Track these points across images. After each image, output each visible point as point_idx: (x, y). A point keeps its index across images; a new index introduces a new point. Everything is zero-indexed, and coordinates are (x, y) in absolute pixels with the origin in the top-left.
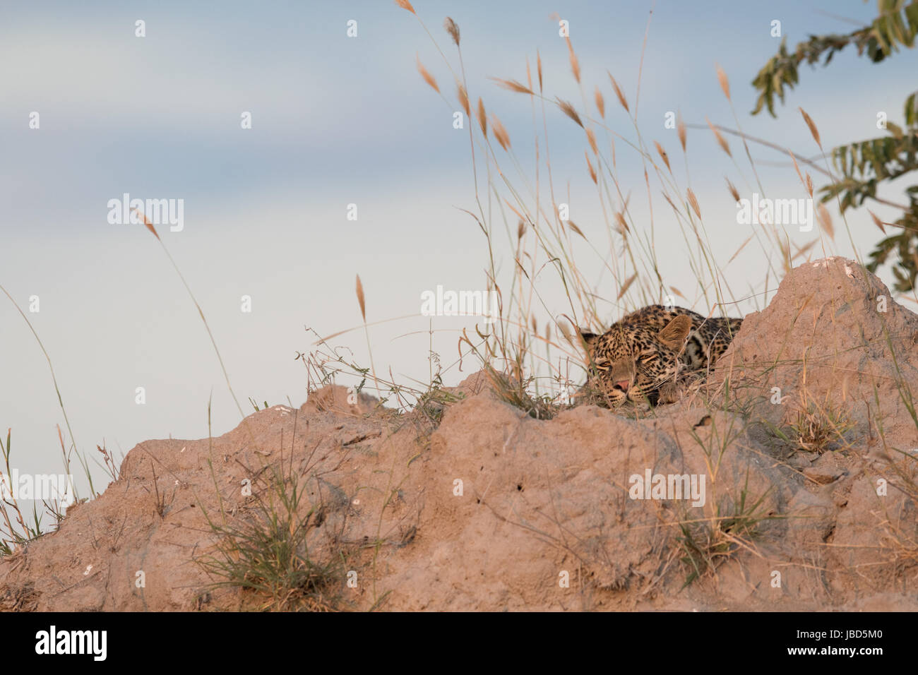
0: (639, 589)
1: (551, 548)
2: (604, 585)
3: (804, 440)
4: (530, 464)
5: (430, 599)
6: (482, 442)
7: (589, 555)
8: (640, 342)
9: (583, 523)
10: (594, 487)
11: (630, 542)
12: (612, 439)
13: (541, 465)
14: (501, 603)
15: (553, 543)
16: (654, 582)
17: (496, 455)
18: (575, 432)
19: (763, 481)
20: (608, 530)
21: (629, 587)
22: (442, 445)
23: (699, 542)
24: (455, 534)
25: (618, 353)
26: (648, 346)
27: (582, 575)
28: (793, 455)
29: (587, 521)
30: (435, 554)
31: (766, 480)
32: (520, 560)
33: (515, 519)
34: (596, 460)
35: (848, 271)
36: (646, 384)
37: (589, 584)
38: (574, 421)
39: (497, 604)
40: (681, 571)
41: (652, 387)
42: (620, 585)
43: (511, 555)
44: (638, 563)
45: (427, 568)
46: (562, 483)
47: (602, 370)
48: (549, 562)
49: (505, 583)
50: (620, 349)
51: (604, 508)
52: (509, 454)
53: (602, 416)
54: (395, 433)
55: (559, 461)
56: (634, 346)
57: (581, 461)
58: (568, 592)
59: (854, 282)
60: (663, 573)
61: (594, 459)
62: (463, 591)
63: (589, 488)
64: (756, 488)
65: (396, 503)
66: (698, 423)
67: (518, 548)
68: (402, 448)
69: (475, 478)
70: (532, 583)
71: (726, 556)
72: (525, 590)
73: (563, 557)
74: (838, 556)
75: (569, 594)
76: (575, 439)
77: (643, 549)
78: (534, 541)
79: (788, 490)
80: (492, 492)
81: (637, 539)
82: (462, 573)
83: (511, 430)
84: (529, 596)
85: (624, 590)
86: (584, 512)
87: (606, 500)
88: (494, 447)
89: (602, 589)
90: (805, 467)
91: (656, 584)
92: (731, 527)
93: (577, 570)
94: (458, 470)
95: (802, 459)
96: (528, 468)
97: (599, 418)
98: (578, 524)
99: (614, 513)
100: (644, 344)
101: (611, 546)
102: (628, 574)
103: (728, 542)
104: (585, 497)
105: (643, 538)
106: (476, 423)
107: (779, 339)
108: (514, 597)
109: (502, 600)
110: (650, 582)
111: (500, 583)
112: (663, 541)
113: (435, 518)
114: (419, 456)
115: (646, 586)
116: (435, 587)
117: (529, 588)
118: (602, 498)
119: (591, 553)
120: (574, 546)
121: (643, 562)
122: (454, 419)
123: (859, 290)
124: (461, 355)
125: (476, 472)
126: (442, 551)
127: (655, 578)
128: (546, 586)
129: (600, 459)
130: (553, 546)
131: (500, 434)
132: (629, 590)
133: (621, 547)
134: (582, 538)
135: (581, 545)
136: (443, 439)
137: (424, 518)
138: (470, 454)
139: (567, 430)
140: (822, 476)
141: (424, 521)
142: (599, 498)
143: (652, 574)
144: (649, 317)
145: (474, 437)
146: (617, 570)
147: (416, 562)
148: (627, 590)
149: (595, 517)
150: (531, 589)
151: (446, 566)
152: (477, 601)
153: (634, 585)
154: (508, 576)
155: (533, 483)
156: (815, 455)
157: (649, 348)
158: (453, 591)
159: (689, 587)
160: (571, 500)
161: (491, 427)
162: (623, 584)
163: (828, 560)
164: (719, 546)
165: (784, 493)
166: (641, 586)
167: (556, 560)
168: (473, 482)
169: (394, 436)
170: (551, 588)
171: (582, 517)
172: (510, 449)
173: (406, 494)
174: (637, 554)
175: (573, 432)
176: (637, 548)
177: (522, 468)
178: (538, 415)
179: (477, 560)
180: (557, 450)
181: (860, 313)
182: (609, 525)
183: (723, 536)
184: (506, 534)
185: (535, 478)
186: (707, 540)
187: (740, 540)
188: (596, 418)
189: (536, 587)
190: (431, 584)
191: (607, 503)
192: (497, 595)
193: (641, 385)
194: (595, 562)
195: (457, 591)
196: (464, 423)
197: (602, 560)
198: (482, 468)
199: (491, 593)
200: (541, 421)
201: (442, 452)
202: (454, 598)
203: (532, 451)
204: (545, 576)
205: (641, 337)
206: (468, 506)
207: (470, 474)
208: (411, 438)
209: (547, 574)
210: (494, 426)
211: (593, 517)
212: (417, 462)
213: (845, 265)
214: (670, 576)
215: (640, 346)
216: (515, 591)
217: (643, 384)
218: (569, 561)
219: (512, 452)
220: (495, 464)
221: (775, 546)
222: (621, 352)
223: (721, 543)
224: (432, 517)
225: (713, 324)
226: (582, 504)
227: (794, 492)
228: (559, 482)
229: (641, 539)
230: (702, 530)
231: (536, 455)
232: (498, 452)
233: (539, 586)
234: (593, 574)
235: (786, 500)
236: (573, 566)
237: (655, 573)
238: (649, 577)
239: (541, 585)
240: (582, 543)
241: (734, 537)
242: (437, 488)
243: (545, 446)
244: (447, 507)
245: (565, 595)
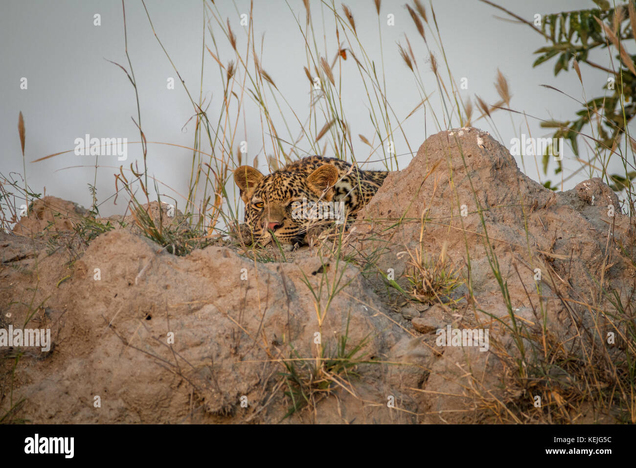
0: (244, 416)
1: (167, 373)
2: (212, 410)
3: (417, 291)
4: (160, 295)
5: (57, 410)
6: (118, 271)
7: (202, 382)
8: (292, 189)
9: (199, 353)
10: (215, 321)
11: (241, 373)
12: (236, 278)
13: (169, 297)
14: (120, 419)
15: (171, 368)
16: (257, 411)
17: (130, 284)
18: (205, 270)
19: (369, 327)
20: (222, 360)
21: (235, 413)
22: (84, 271)
23: (303, 378)
24: (87, 352)
25: (271, 197)
26: (299, 194)
27: (194, 399)
28: (406, 305)
29: (203, 351)
30: (68, 368)
31: (371, 326)
32: (140, 382)
33: (139, 345)
34: (220, 296)
35: (480, 142)
36: (292, 228)
37: (199, 408)
38: (204, 260)
39: (115, 419)
40: (285, 402)
41: (296, 232)
42: (227, 411)
43: (132, 376)
44: (245, 392)
45: (59, 381)
46: (187, 315)
47: (256, 210)
48: (165, 385)
49: (124, 401)
50: (274, 193)
51: (221, 340)
52: (141, 285)
53: (230, 257)
54: (50, 255)
55: (186, 294)
56: (286, 192)
57: (206, 296)
58: (181, 413)
59: (483, 152)
60: (267, 404)
61: (218, 295)
62: (87, 405)
63: (210, 321)
64: (361, 333)
65: (42, 319)
66: (317, 270)
67: (139, 371)
68: (55, 269)
69: (109, 304)
70: (148, 403)
71: (326, 393)
72: (142, 409)
73: (179, 382)
74: (428, 401)
75: (181, 416)
76: (204, 275)
77: (252, 380)
78: (154, 365)
79: (393, 338)
80: (122, 318)
81: (247, 371)
82: (88, 388)
83: (146, 263)
84: (145, 415)
85: (230, 416)
86: (202, 343)
87: (223, 334)
88: (129, 277)
89: (210, 414)
90: (414, 316)
91: (259, 413)
92: (333, 367)
93: (190, 395)
94: (95, 296)
95: (412, 309)
96: (157, 298)
97: (227, 259)
98: (194, 354)
99: (229, 346)
100: (296, 191)
101: (224, 375)
102: (235, 402)
103: (329, 380)
104: (205, 329)
105: (253, 370)
106: (115, 254)
107: (411, 198)
108: (131, 414)
109: (120, 416)
110: (255, 411)
111: (120, 400)
112: (271, 375)
113: (72, 336)
114: (69, 278)
115: (250, 414)
116: (63, 399)
117: (146, 407)
118: (220, 331)
119: (204, 380)
120: (189, 372)
121: (250, 392)
122: (97, 249)
123: (487, 159)
124: (117, 189)
125: (111, 299)
126: (75, 367)
127: (259, 408)
128: (161, 407)
129: (224, 296)
130: (171, 372)
131: (136, 265)
132: (235, 417)
133: (233, 376)
134: (196, 366)
135: (195, 372)
136: (85, 266)
137: (63, 336)
138: (107, 282)
139: (197, 267)
140: (426, 326)
141: (62, 338)
142: (217, 331)
143: (257, 403)
144: (308, 166)
145: (112, 267)
146: (225, 398)
147: (52, 374)
148: (233, 416)
149: (211, 348)
150: (147, 409)
151: (75, 382)
152: (98, 415)
153: (239, 412)
154: (127, 394)
155: (161, 313)
156: (426, 307)
157: (299, 196)
158: (79, 404)
159: (290, 418)
160: (191, 331)
161: (129, 259)
162: (229, 410)
163: (420, 403)
164: (321, 383)
165: (388, 339)
166: (246, 414)
167: (172, 384)
168: (107, 307)
169: (48, 258)
170: (164, 409)
171: (199, 348)
172: (143, 280)
173: (53, 312)
174: (246, 385)
175: (203, 269)
176: (247, 379)
177: (151, 298)
178: (174, 251)
179: (102, 378)
180: (186, 284)
181: (486, 181)
182: (223, 356)
183: (325, 375)
184: (130, 357)
185: (163, 308)
186: (310, 377)
187: (338, 380)
188: (223, 258)
189: (151, 407)
190: (60, 396)
191: (224, 336)
192: (117, 411)
193: (286, 229)
194: (207, 389)
195: (83, 404)
196: (105, 254)
197: (213, 388)
198: (116, 295)
199: (111, 409)
200: (176, 257)
201: (83, 277)
202: (79, 410)
203: (162, 283)
204: (161, 398)
205: (295, 184)
206: (101, 329)
207: (105, 299)
208: (64, 261)
209: (163, 396)
210: (131, 258)
211: (209, 348)
212: (66, 284)
213: (478, 136)
214: (275, 406)
215: (291, 192)
216: (133, 409)
217: (288, 228)
218: (183, 386)
219: (145, 283)
220: (128, 293)
221: (373, 387)
222: (274, 196)
223: (323, 380)
224: (69, 336)
225: (371, 176)
226: (201, 336)
227: (398, 339)
228: (184, 314)
229: (251, 371)
230: (306, 367)
231: (166, 287)
232: (132, 282)
233: (154, 406)
234: (203, 400)
235: (389, 346)
236: (187, 391)
237: (260, 403)
238: (254, 406)
239: (156, 406)
240: (196, 371)
241: (334, 376)
242: (75, 310)
243: (175, 280)
244: (82, 328)
245: (178, 416)
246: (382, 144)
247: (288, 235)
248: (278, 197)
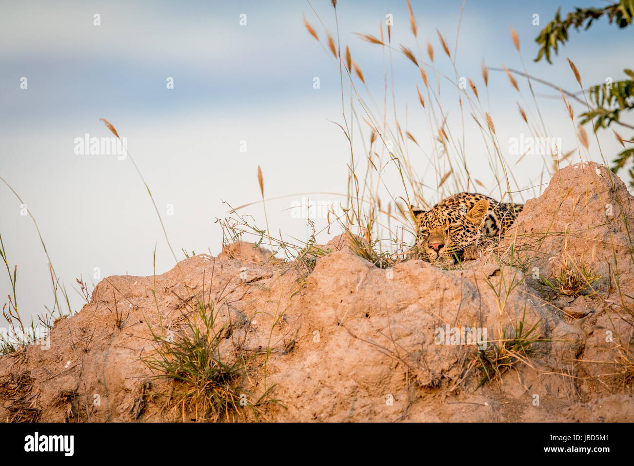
0: (447, 387)
1: (387, 357)
2: (424, 384)
3: (564, 287)
4: (375, 299)
5: (303, 391)
6: (342, 283)
7: (414, 363)
8: (450, 217)
9: (410, 341)
10: (419, 316)
11: (442, 355)
12: (432, 283)
13: (382, 300)
14: (353, 394)
15: (390, 354)
16: (458, 383)
17: (351, 292)
18: (407, 278)
19: (536, 315)
20: (428, 346)
21: (441, 386)
22: (314, 284)
23: (490, 356)
24: (322, 346)
25: (434, 224)
26: (456, 220)
27: (409, 377)
28: (556, 298)
29: (413, 339)
30: (308, 359)
31: (537, 314)
32: (366, 365)
33: (363, 337)
34: (420, 298)
35: (598, 172)
37: (413, 383)
38: (406, 271)
39: (349, 395)
40: (477, 376)
42: (435, 384)
43: (360, 361)
44: (447, 369)
45: (302, 369)
46: (397, 313)
48: (386, 367)
49: (355, 381)
50: (436, 221)
51: (425, 331)
52: (360, 292)
53: (425, 267)
54: (282, 275)
55: (395, 298)
56: (445, 220)
57: (410, 298)
58: (399, 388)
59: (602, 180)
60: (464, 377)
61: (419, 297)
62: (326, 386)
63: (415, 316)
64: (531, 320)
65: (282, 323)
66: (492, 274)
67: (365, 357)
68: (287, 286)
69: (337, 308)
70: (374, 382)
71: (509, 366)
72: (369, 386)
73: (396, 364)
74: (585, 369)
75: (399, 390)
76: (407, 283)
77: (452, 360)
78: (376, 352)
79: (553, 323)
80: (348, 318)
81: (448, 353)
82: (326, 373)
83: (362, 276)
84: (371, 391)
85: (438, 388)
86: (411, 333)
87: (427, 326)
88: (350, 287)
89: (422, 387)
90: (565, 306)
92: (513, 346)
93: (405, 373)
94: (325, 302)
95: (562, 301)
96: (373, 302)
97: (424, 269)
98: (407, 342)
99: (432, 335)
100: (453, 219)
101: (429, 357)
102: (440, 377)
103: (510, 357)
104: (412, 323)
105: (451, 352)
106: (338, 270)
107: (549, 218)
108: (361, 390)
109: (353, 393)
110: (456, 383)
111: (352, 381)
112: (465, 354)
113: (308, 335)
114: (298, 292)
115: (453, 386)
116: (307, 382)
117: (372, 385)
118: (423, 324)
120: (404, 356)
121: (451, 369)
122: (323, 267)
123: (605, 185)
124: (329, 223)
125: (337, 304)
126: (313, 357)
127: (459, 380)
128: (384, 384)
129: (424, 297)
130: (389, 356)
131: (355, 278)
132: (441, 388)
133: (436, 358)
134: (409, 351)
135: (408, 356)
136: (315, 280)
137: (301, 335)
138: (333, 291)
139: (401, 276)
140: (576, 313)
141: (300, 337)
142: (422, 324)
143: (457, 377)
144: (460, 200)
145: (337, 280)
146: (433, 374)
147: (295, 365)
149: (419, 337)
151: (315, 368)
152: (336, 392)
153: (444, 385)
154: (357, 376)
155: (377, 313)
156: (572, 298)
157: (456, 222)
158: (320, 385)
159: (482, 387)
160: (402, 325)
161: (349, 273)
162: (437, 383)
163: (578, 371)
164: (504, 359)
165: (550, 324)
166: (449, 385)
167: (391, 366)
168: (335, 311)
169: (281, 277)
170: (386, 385)
171: (410, 337)
172: (362, 288)
173: (288, 318)
174: (447, 364)
175: (405, 278)
176: (447, 359)
177: (369, 302)
178: (381, 266)
179: (336, 365)
180: (394, 290)
181: (606, 201)
182: (428, 343)
183: (507, 353)
184: (357, 347)
185: (378, 309)
186: (496, 355)
187: (518, 355)
188: (421, 269)
189: (377, 384)
190: (304, 380)
191: (427, 327)
192: (350, 389)
194: (418, 368)
195: (322, 385)
196: (330, 270)
197: (422, 367)
198: (342, 301)
199: (346, 388)
200: (383, 270)
201: (314, 289)
202: (320, 390)
203: (376, 290)
204: (383, 377)
205: (453, 214)
206: (332, 327)
207: (333, 305)
208: (293, 279)
209: (385, 375)
210: (351, 272)
211: (417, 337)
212: (297, 296)
213: (596, 167)
214: (470, 379)
215: (450, 220)
216: (362, 387)
218: (400, 367)
219: (363, 290)
220: (351, 298)
221: (542, 360)
222: (436, 224)
223: (505, 357)
224: (306, 334)
225: (503, 208)
226: (410, 328)
227: (557, 324)
228: (394, 312)
229: (450, 353)
230: (492, 348)
231: (379, 293)
232: (353, 290)
233: (378, 384)
234: (416, 376)
235: (551, 329)
236: (403, 371)
237: (459, 377)
238: (455, 379)
239: (380, 383)
241: (514, 353)
242: (310, 314)
243: (386, 287)
244: (317, 328)
245: (397, 390)
246: (499, 184)
247: (450, 252)
248: (439, 224)
